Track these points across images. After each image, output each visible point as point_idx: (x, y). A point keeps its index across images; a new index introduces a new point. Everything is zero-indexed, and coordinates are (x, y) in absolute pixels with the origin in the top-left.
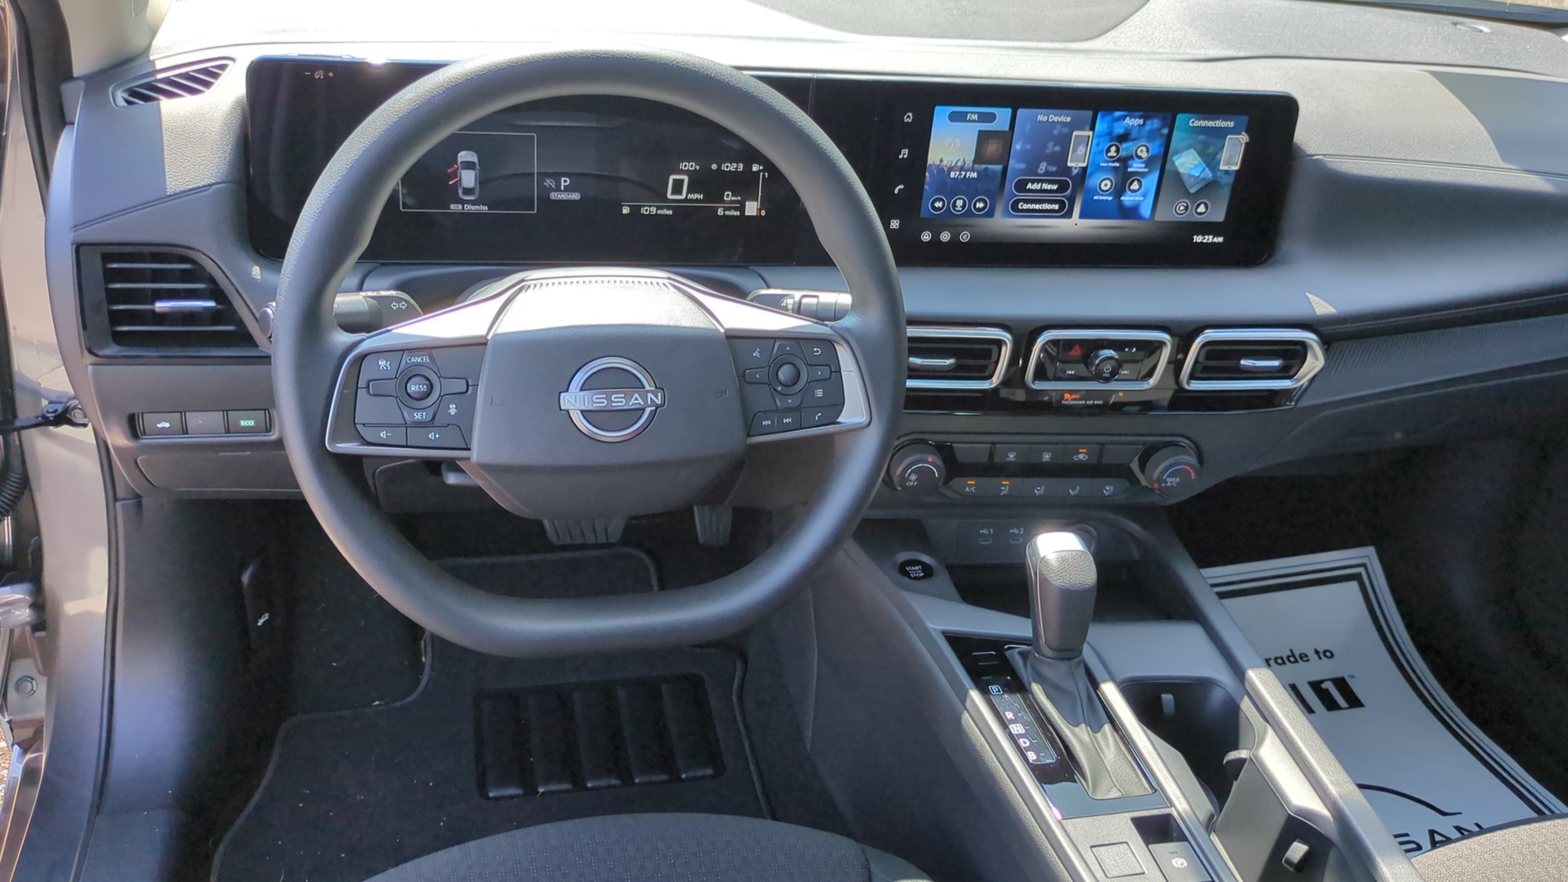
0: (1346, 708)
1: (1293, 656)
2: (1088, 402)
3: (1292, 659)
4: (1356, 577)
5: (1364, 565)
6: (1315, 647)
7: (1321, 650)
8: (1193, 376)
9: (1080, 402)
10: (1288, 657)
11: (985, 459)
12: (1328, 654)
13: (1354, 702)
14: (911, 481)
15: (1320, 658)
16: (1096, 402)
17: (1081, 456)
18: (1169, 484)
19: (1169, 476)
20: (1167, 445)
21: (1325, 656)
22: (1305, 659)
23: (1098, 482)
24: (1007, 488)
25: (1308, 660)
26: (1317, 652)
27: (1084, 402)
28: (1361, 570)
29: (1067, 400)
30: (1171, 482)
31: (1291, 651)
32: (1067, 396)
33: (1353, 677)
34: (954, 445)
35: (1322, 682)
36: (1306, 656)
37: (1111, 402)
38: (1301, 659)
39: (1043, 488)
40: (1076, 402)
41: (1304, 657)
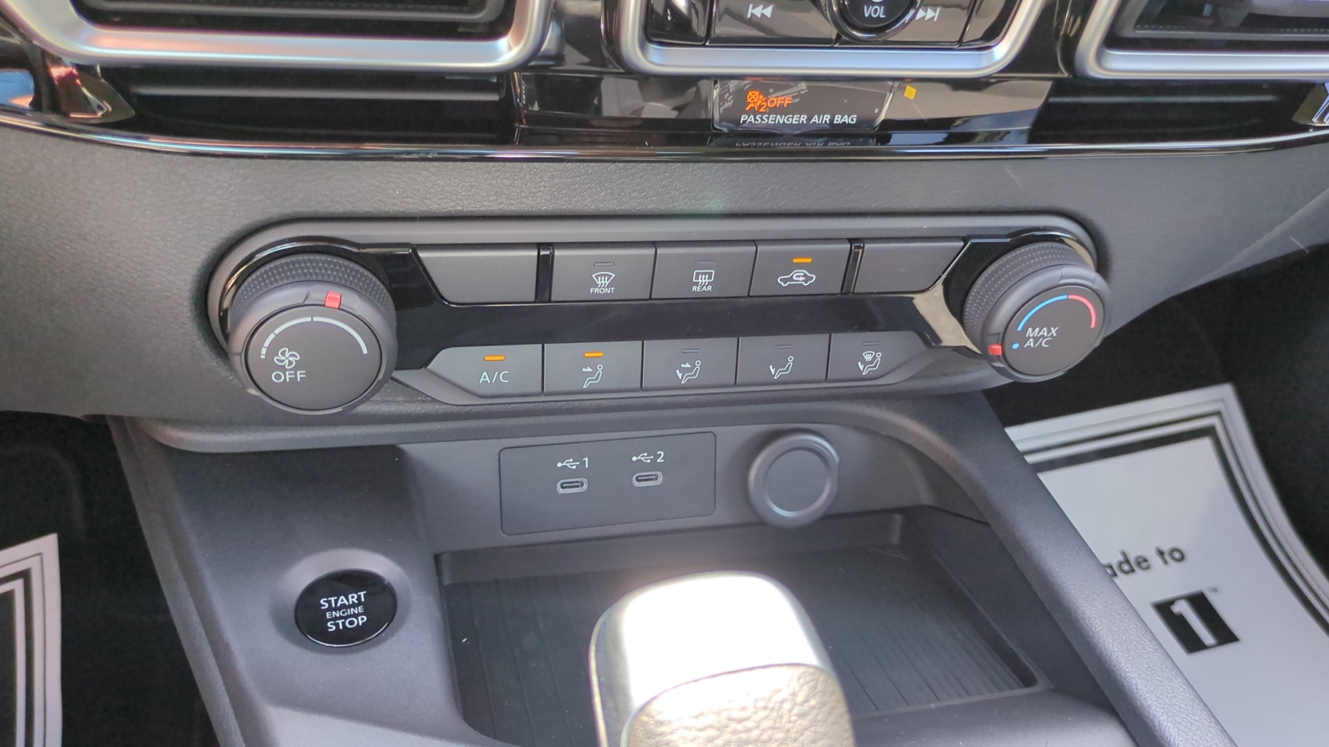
0: (1212, 647)
1: (1127, 561)
2: (815, 119)
3: (1126, 567)
4: (1209, 432)
5: (1218, 413)
6: (1155, 545)
7: (1166, 549)
8: (1114, 40)
9: (795, 119)
10: (1120, 564)
11: (525, 291)
12: (1177, 555)
13: (1225, 635)
14: (283, 369)
15: (1166, 562)
16: (838, 119)
17: (798, 277)
18: (1031, 343)
19: (1032, 323)
20: (1022, 239)
21: (1174, 559)
22: (1144, 565)
23: (845, 341)
24: (600, 368)
25: (1148, 568)
26: (1161, 553)
27: (804, 118)
28: (1214, 421)
29: (754, 112)
30: (1036, 339)
31: (1124, 554)
32: (755, 98)
33: (1215, 590)
34: (423, 255)
35: (1172, 602)
36: (1146, 560)
37: (882, 117)
38: (1139, 564)
39: (698, 364)
40: (781, 119)
41: (1142, 562)
